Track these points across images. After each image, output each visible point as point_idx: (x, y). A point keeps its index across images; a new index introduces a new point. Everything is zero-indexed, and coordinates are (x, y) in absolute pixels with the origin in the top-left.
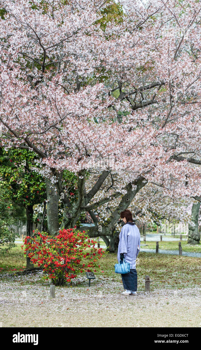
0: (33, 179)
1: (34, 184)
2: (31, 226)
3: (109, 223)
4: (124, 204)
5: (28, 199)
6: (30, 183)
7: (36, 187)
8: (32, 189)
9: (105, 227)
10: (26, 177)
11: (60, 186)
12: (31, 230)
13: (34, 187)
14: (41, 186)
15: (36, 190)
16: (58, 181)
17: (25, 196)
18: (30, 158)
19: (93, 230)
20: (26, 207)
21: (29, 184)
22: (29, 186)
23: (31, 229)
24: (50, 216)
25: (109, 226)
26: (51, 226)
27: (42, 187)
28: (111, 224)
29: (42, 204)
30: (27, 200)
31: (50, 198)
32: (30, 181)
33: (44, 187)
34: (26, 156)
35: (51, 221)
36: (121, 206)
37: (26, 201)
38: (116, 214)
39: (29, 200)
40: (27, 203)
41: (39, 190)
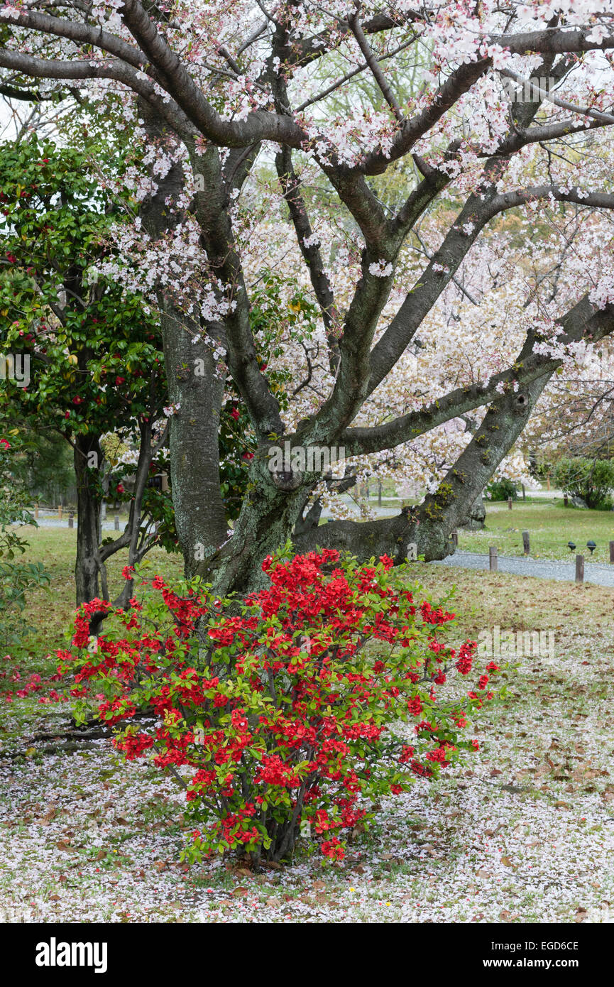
0: (99, 332)
1: (106, 346)
2: (93, 512)
3: (446, 506)
4: (507, 420)
5: (81, 409)
6: (88, 345)
7: (113, 362)
8: (95, 369)
9: (432, 521)
10: (71, 319)
11: (244, 330)
12: (93, 527)
13: (104, 359)
14: (132, 356)
15: (113, 371)
16: (234, 305)
17: (68, 397)
18: (86, 245)
19: (377, 535)
20: (75, 442)
21: (85, 347)
22: (86, 355)
23: (93, 522)
24: (185, 477)
25: (448, 519)
26: (191, 521)
27: (135, 362)
28: (453, 507)
29: (134, 430)
30: (77, 413)
31: (184, 396)
32: (88, 337)
33: (145, 360)
34: (69, 237)
35: (193, 498)
36: (492, 431)
37: (74, 415)
38: (474, 463)
39: (84, 414)
40: (79, 423)
41: (125, 372)
